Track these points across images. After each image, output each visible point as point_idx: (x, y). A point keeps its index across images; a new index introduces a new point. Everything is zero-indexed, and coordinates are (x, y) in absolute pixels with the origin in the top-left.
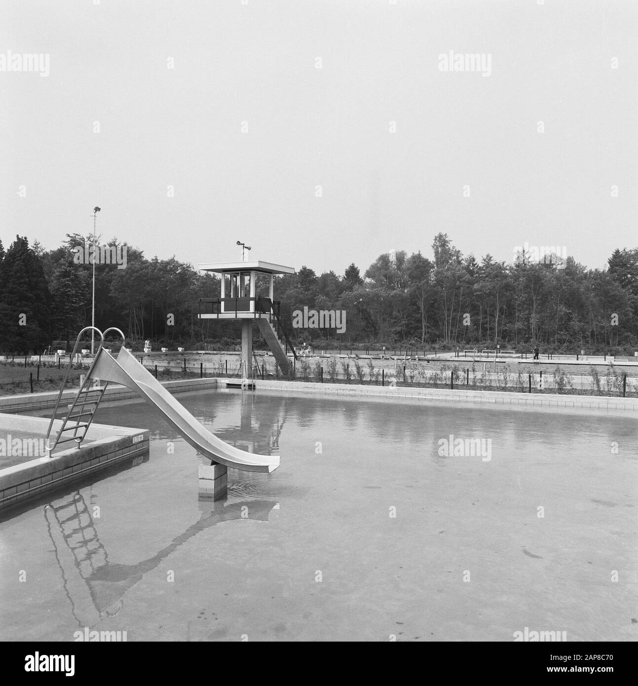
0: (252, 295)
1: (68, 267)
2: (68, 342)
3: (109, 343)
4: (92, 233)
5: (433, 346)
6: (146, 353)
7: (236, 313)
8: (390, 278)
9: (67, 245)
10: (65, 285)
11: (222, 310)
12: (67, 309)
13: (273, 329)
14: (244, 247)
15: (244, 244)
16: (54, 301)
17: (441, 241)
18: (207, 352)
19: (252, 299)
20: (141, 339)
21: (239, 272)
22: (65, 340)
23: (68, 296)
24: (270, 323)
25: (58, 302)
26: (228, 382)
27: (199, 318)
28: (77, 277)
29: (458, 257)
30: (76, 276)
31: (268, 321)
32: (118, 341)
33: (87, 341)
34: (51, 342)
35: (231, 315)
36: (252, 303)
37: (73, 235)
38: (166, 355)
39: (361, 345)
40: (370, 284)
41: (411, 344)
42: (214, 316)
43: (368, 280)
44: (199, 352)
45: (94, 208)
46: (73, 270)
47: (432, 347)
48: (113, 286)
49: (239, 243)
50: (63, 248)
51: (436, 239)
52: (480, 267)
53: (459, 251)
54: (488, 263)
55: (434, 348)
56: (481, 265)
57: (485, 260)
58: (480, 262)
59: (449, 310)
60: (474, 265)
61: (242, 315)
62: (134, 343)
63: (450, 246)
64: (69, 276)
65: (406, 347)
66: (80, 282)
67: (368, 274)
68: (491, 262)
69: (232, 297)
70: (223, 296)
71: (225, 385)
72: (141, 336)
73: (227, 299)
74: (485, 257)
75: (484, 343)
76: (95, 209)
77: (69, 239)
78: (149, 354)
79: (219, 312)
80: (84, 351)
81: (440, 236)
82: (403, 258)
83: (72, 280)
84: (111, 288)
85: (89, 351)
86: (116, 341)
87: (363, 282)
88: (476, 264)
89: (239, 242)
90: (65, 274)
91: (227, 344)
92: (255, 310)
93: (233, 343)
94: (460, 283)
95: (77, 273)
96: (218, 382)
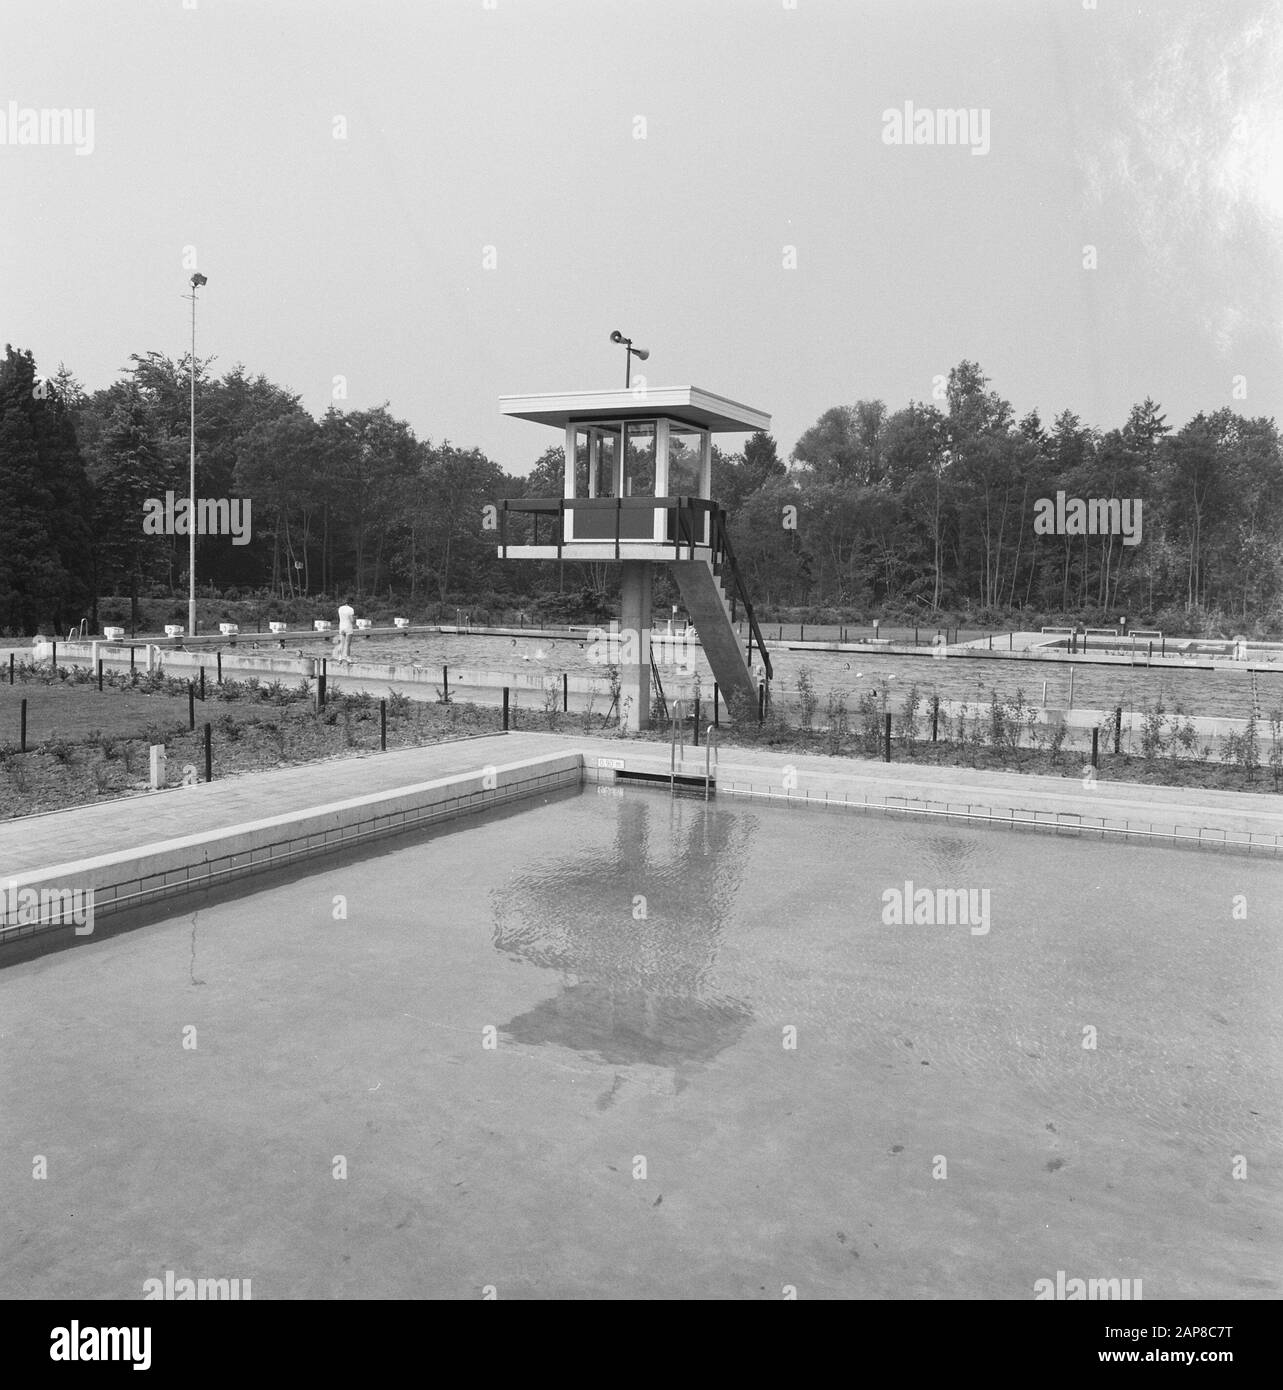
0: (661, 490)
1: (132, 424)
2: (135, 601)
3: (229, 603)
4: (189, 351)
5: (961, 615)
6: (321, 633)
7: (617, 543)
8: (846, 461)
9: (129, 377)
10: (126, 468)
11: (568, 534)
12: (130, 525)
13: (722, 592)
14: (629, 349)
15: (629, 342)
16: (100, 504)
17: (967, 380)
18: (463, 629)
19: (661, 503)
20: (303, 594)
21: (622, 423)
22: (128, 596)
23: (132, 491)
24: (715, 574)
25: (110, 508)
26: (621, 768)
27: (500, 556)
28: (154, 449)
29: (1002, 416)
30: (151, 446)
31: (711, 567)
32: (251, 597)
33: (180, 597)
34: (96, 601)
35: (599, 550)
36: (660, 516)
37: (146, 357)
38: (368, 636)
39: (794, 610)
40: (804, 473)
41: (908, 611)
42: (548, 552)
43: (799, 465)
44: (444, 628)
45: (191, 275)
46: (143, 431)
47: (957, 617)
48: (240, 471)
49: (617, 337)
50: (122, 386)
51: (952, 376)
52: (1050, 439)
53: (1006, 404)
54: (1068, 431)
55: (963, 621)
56: (1051, 435)
57: (1059, 423)
58: (1049, 428)
59: (994, 534)
60: (1036, 435)
61: (634, 550)
62: (286, 603)
63: (983, 390)
64: (134, 447)
65: (897, 617)
66: (160, 460)
67: (801, 452)
68: (1076, 429)
69: (592, 495)
70: (569, 493)
71: (612, 775)
72: (303, 587)
73: (581, 504)
74: (1060, 418)
75: (1078, 612)
76: (193, 279)
77: (135, 365)
78: (326, 635)
79: (557, 540)
80: (171, 630)
81: (965, 368)
82: (878, 416)
83: (141, 456)
84: (235, 475)
85: (182, 629)
86: (245, 599)
87: (783, 469)
88: (1041, 433)
89: (617, 334)
90: (126, 441)
91: (495, 606)
92: (671, 534)
93: (510, 604)
94: (1023, 472)
95: (153, 440)
96: (587, 764)
